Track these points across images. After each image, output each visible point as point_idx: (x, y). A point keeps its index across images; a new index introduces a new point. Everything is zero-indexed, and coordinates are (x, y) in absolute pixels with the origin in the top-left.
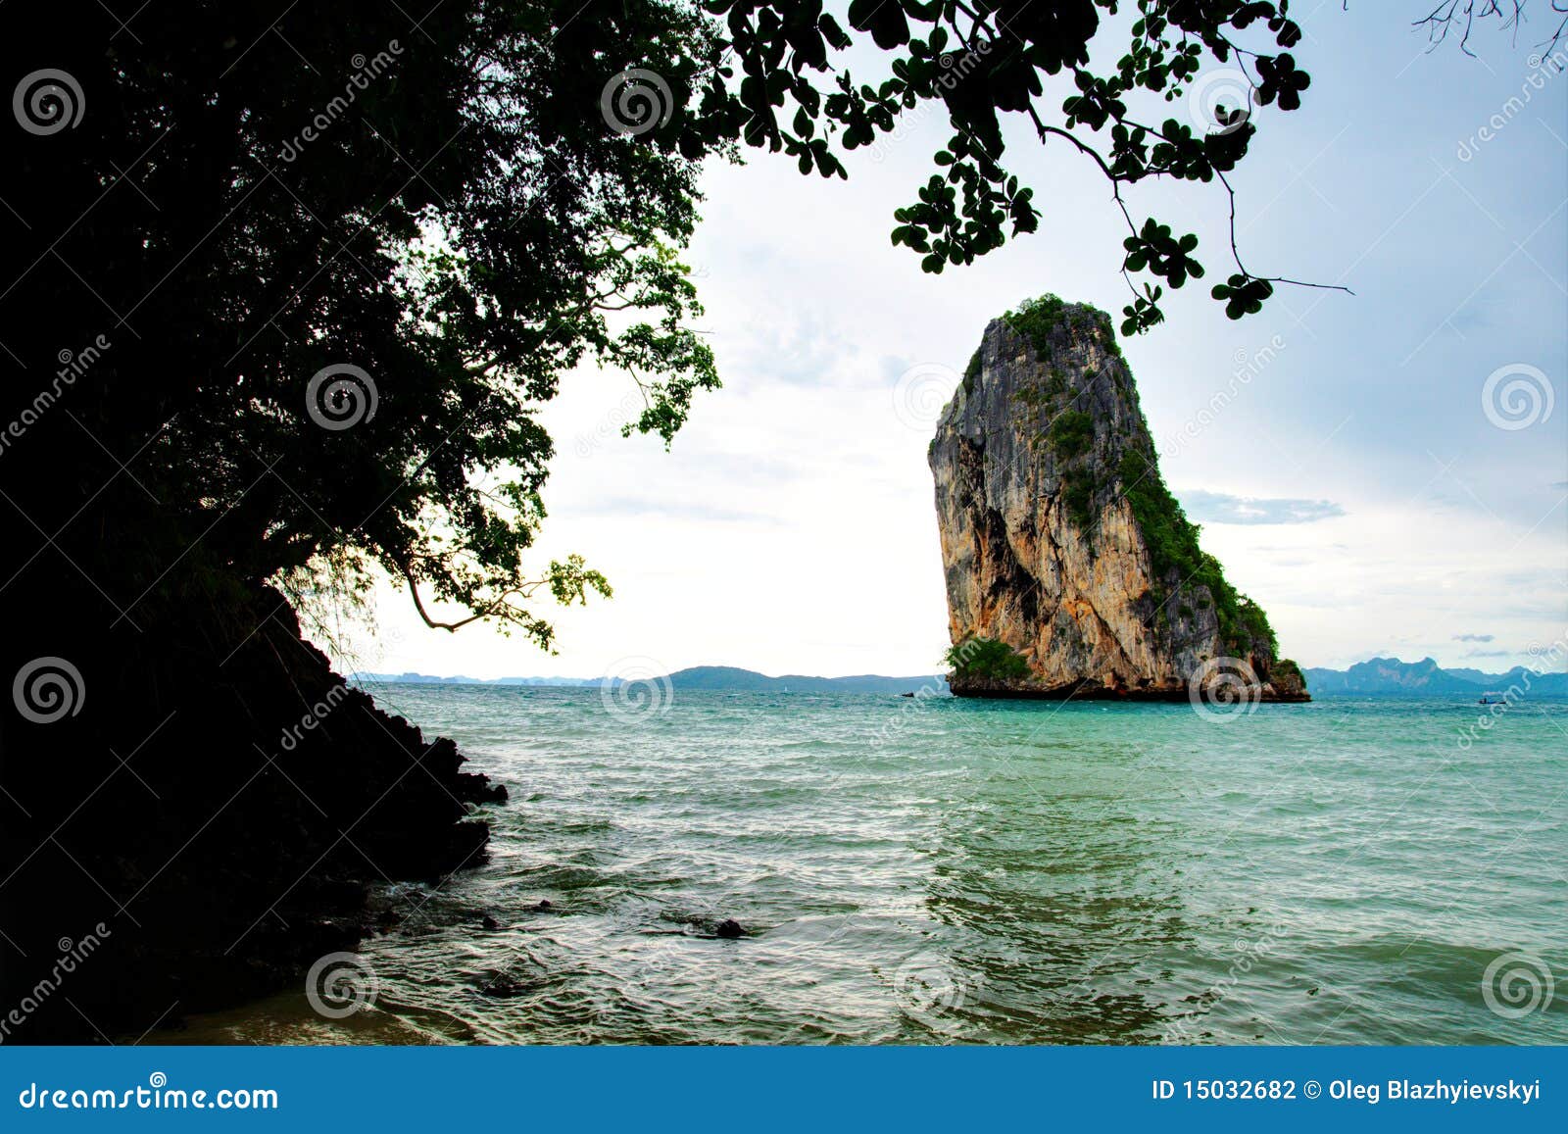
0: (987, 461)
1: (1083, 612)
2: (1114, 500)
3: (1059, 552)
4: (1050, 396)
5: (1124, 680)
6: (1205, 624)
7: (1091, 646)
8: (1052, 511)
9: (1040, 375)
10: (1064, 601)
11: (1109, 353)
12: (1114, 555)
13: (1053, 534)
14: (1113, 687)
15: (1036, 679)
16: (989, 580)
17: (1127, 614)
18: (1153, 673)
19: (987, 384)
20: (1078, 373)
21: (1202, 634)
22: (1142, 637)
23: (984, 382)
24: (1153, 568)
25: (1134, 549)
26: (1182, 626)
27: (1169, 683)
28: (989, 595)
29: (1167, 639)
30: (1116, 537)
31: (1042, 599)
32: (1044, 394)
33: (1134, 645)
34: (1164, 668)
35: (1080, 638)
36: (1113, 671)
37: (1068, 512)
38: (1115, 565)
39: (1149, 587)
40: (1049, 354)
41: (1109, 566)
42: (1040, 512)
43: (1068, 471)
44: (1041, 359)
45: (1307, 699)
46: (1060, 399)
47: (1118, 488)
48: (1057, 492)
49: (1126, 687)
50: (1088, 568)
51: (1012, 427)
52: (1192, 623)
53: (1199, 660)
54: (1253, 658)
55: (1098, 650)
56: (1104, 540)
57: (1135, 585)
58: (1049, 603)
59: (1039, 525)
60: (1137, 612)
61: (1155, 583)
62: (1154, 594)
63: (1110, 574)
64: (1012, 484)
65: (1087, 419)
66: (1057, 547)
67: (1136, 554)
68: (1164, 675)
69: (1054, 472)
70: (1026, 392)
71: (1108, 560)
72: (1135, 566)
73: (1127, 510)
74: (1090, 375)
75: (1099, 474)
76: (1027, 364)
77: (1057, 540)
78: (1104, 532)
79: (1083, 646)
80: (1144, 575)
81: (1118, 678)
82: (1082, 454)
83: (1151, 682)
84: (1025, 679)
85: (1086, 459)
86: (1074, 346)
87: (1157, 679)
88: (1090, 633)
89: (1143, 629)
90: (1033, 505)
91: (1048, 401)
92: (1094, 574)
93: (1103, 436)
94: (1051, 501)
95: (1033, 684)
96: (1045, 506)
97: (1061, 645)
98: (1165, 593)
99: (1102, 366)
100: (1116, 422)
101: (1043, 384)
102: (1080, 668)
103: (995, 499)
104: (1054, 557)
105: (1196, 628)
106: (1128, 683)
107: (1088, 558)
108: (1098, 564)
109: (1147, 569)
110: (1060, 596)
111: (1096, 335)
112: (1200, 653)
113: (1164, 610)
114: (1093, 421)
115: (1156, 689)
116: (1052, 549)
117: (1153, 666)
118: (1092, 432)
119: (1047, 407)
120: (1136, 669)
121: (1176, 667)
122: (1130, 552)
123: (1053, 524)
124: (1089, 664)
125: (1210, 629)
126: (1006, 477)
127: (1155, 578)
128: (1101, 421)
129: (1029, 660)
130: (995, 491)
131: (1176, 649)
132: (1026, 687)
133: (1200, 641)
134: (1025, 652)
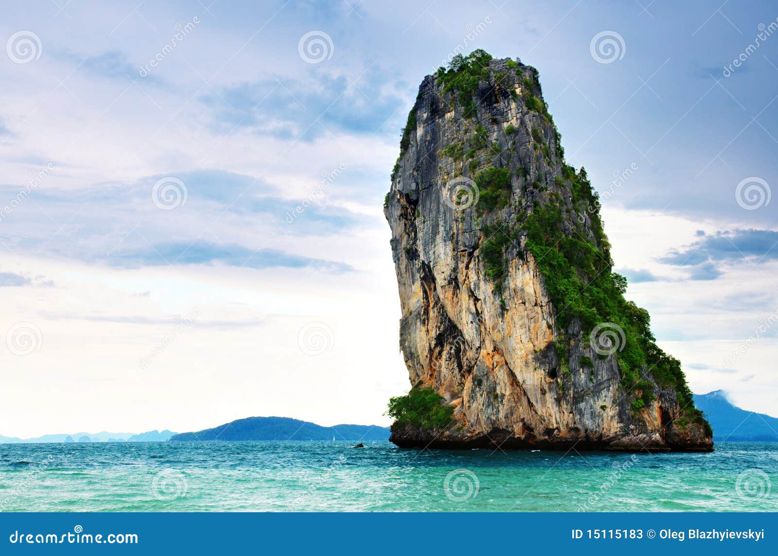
0: (418, 216)
1: (497, 362)
2: (521, 255)
3: (479, 305)
4: (474, 152)
5: (532, 430)
6: (604, 375)
7: (503, 395)
8: (471, 265)
9: (466, 132)
10: (483, 352)
11: (529, 109)
12: (522, 307)
13: (472, 287)
14: (523, 437)
15: (459, 429)
16: (434, 332)
17: (532, 365)
18: (557, 423)
19: (421, 140)
20: (500, 129)
21: (601, 384)
22: (546, 387)
23: (418, 138)
24: (557, 321)
25: (539, 302)
26: (583, 376)
27: (573, 433)
28: (436, 346)
29: (569, 389)
30: (522, 290)
31: (465, 350)
32: (468, 149)
33: (539, 396)
34: (567, 418)
35: (495, 389)
36: (523, 420)
37: (484, 266)
38: (522, 317)
39: (554, 338)
40: (475, 111)
41: (516, 318)
42: (462, 266)
43: (486, 226)
44: (468, 115)
45: (709, 449)
46: (482, 155)
47: (524, 241)
48: (475, 248)
49: (535, 437)
50: (500, 320)
51: (439, 182)
52: (592, 373)
53: (599, 410)
54: (661, 408)
55: (509, 400)
56: (513, 293)
57: (540, 337)
58: (470, 354)
59: (461, 278)
60: (542, 363)
61: (559, 334)
62: (558, 345)
63: (518, 326)
64: (439, 239)
65: (504, 175)
66: (476, 300)
67: (541, 306)
68: (567, 425)
69: (473, 226)
70: (453, 148)
71: (517, 313)
72: (540, 319)
73: (532, 264)
74: (511, 131)
75: (513, 228)
76: (455, 120)
77: (476, 293)
78: (512, 286)
79: (496, 397)
80: (549, 327)
81: (527, 428)
82: (500, 209)
83: (556, 432)
84: (448, 429)
85: (502, 214)
86: (497, 102)
87: (562, 429)
88: (502, 384)
89: (548, 379)
90: (456, 258)
91: (472, 157)
92: (504, 327)
93: (518, 191)
94: (471, 255)
95: (455, 435)
96: (466, 260)
97: (478, 395)
98: (569, 344)
99: (522, 123)
100: (532, 177)
101: (467, 140)
102: (493, 418)
103: (426, 253)
104: (473, 310)
105: (596, 377)
106: (536, 433)
107: (500, 310)
108: (508, 316)
109: (551, 322)
110: (480, 347)
111: (518, 91)
112: (600, 403)
113: (567, 361)
114: (511, 176)
115: (561, 438)
116: (472, 302)
117: (558, 417)
118: (509, 187)
119: (471, 163)
120: (542, 420)
121: (578, 417)
122: (536, 305)
123: (473, 277)
124: (501, 415)
125: (609, 380)
126: (435, 233)
127: (559, 329)
128: (518, 176)
129: (456, 410)
130: (425, 245)
131: (578, 398)
132: (449, 436)
133: (599, 392)
134: (455, 402)
